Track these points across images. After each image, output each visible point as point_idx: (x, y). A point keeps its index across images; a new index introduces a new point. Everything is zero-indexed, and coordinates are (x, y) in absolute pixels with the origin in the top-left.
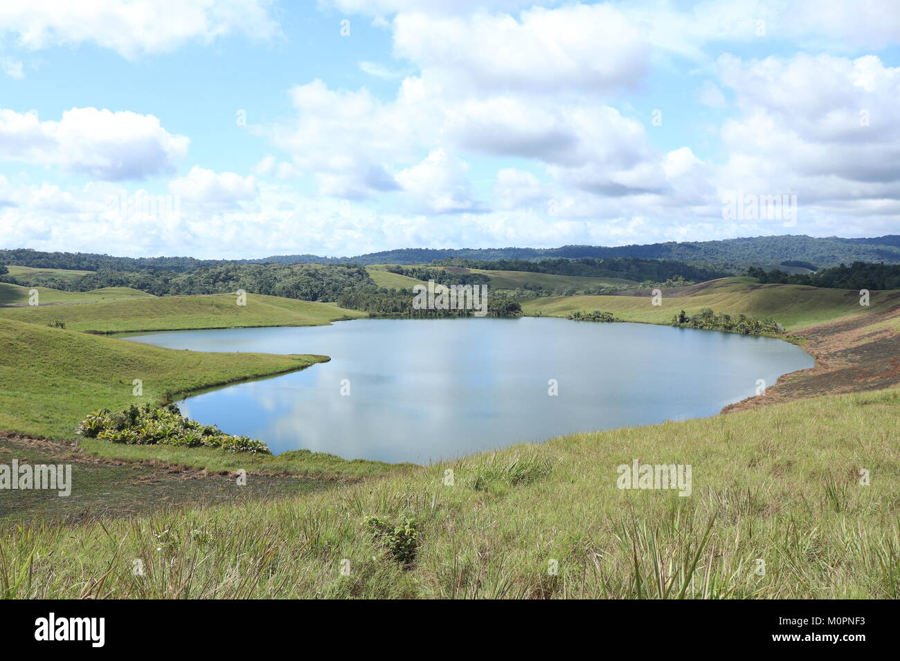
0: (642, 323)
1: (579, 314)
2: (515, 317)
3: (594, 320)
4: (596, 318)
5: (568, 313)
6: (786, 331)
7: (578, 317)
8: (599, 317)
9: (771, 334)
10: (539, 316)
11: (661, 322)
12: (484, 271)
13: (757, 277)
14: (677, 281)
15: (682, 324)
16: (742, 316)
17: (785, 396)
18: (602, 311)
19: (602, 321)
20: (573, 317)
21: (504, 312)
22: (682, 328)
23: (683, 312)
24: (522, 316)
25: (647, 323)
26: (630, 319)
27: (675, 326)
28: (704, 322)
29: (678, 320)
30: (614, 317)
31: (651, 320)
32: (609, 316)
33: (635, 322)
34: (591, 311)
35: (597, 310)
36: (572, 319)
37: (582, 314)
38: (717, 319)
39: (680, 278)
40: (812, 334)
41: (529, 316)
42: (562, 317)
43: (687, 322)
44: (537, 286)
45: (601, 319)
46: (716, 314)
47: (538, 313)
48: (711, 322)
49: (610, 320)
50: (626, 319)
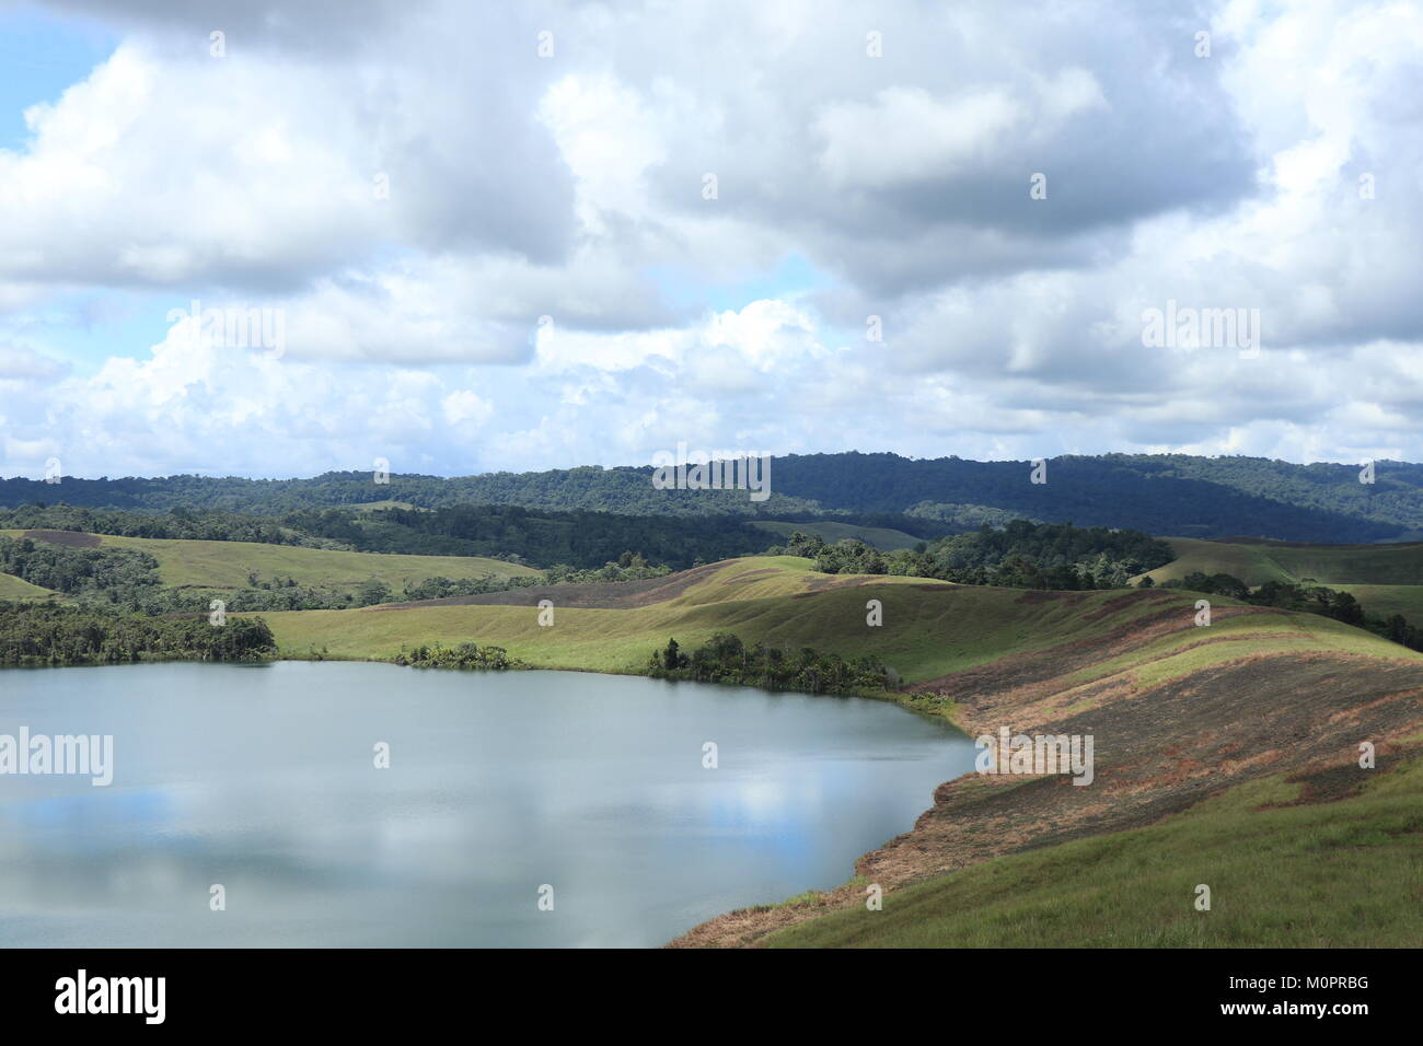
0: (576, 670)
1: (423, 652)
2: (261, 663)
3: (462, 666)
4: (466, 661)
5: (394, 649)
6: (906, 683)
7: (421, 658)
8: (473, 658)
9: (875, 691)
10: (321, 659)
11: (623, 667)
12: (138, 540)
13: (810, 556)
14: (629, 565)
15: (672, 673)
16: (808, 651)
17: (972, 831)
18: (481, 643)
19: (483, 669)
20: (410, 660)
21: (229, 650)
22: (672, 680)
23: (673, 644)
24: (277, 659)
25: (591, 671)
26: (549, 662)
27: (656, 676)
28: (723, 666)
29: (663, 660)
30: (509, 657)
31: (597, 663)
32: (499, 656)
33: (562, 669)
34: (452, 643)
35: (469, 640)
36: (406, 664)
37: (432, 651)
38: (750, 658)
39: (637, 559)
40: (961, 690)
41: (295, 659)
42: (380, 660)
43: (683, 666)
44: (285, 579)
45: (477, 663)
46: (748, 646)
47: (319, 651)
48: (739, 666)
49: (502, 666)
50: (538, 661)
